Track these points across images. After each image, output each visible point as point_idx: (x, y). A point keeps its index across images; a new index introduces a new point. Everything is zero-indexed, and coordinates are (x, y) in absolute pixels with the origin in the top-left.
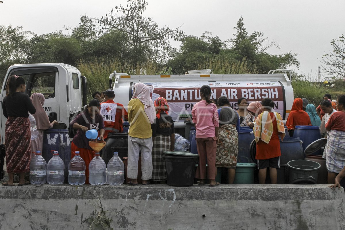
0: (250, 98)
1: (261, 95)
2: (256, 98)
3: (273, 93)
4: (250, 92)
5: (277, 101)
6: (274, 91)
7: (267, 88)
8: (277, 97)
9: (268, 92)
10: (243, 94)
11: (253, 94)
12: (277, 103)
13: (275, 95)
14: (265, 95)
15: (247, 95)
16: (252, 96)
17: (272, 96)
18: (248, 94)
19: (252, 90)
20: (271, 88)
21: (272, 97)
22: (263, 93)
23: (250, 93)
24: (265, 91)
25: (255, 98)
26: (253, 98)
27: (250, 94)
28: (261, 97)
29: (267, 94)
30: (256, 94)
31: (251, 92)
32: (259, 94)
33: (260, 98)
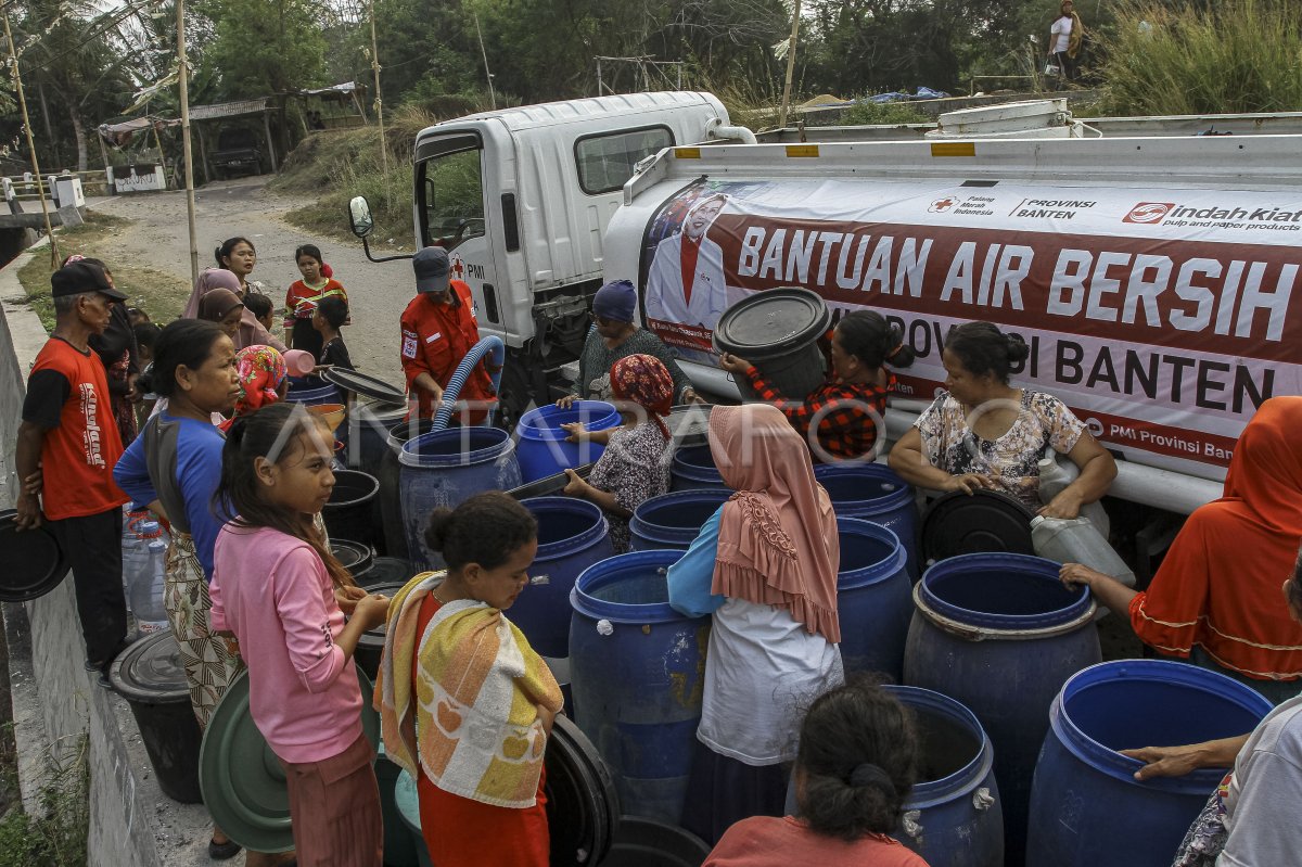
0: (1096, 312)
1: (1168, 300)
2: (1129, 317)
3: (1254, 298)
4: (1099, 274)
5: (1268, 364)
6: (1269, 284)
7: (1225, 253)
8: (1275, 333)
9: (1216, 286)
10: (1060, 279)
11: (1114, 287)
12: (1269, 375)
13: (1262, 316)
14: (1191, 309)
15: (1078, 294)
16: (1108, 300)
17: (1241, 321)
18: (1087, 284)
19: (1122, 259)
20: (1250, 253)
21: (1233, 329)
22: (1185, 291)
23: (1099, 284)
24: (1199, 279)
25: (1120, 315)
26: (1110, 315)
27: (1104, 284)
28: (1164, 315)
29: (1204, 297)
30: (1137, 289)
31: (1113, 271)
32: (1151, 292)
33: (1153, 319)
